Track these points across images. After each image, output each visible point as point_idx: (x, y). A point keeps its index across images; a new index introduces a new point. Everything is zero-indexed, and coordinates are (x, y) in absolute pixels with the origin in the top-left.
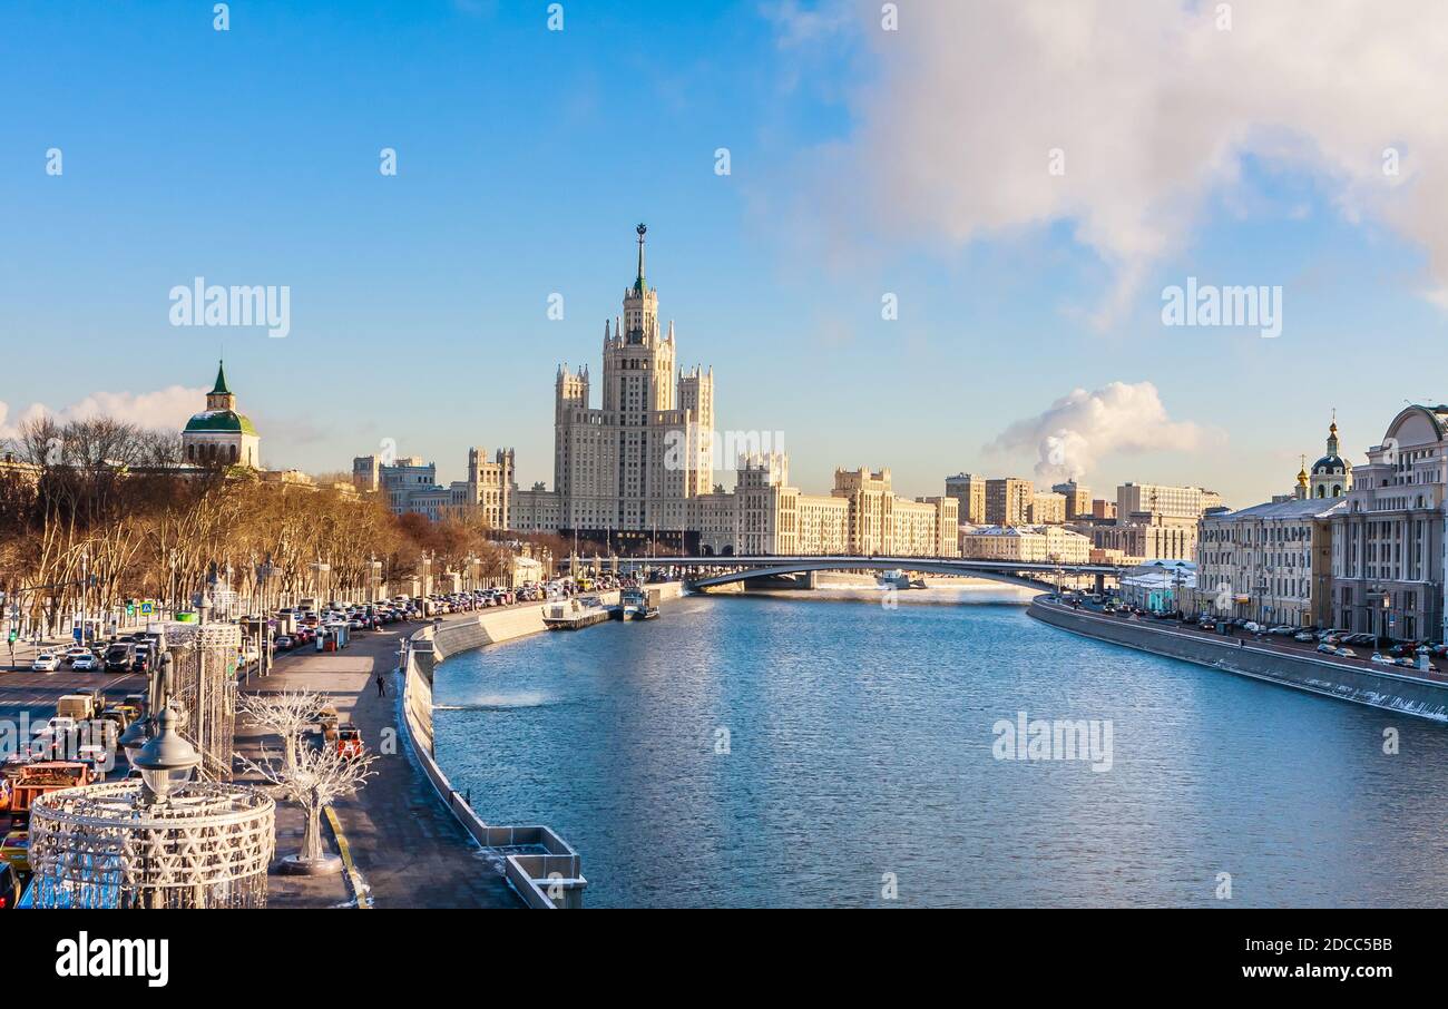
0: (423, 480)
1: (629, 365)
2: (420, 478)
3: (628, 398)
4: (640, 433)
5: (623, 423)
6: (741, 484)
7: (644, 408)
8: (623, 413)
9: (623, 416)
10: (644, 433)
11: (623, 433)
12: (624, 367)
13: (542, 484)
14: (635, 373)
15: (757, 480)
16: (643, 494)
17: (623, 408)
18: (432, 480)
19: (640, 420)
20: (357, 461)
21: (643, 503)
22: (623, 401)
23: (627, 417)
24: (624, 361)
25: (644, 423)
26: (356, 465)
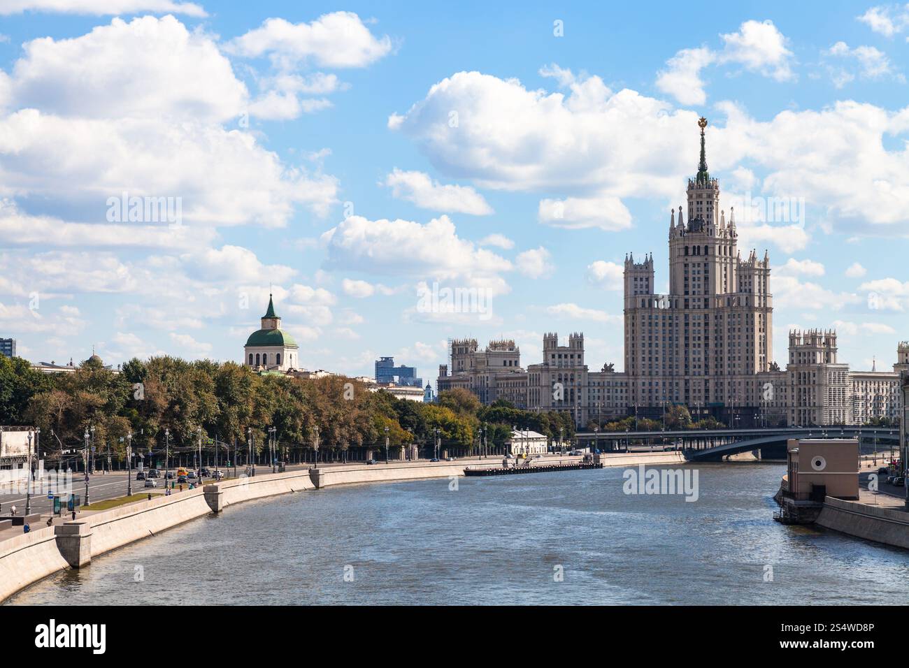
0: (508, 364)
1: (691, 252)
2: (505, 362)
3: (691, 282)
4: (702, 316)
5: (687, 306)
6: (792, 362)
7: (706, 292)
8: (686, 297)
9: (686, 300)
10: (706, 317)
11: (686, 317)
12: (687, 253)
13: (611, 365)
14: (697, 259)
15: (806, 358)
16: (706, 373)
17: (687, 293)
18: (516, 363)
19: (702, 304)
20: (455, 346)
21: (707, 381)
22: (686, 286)
23: (691, 301)
24: (686, 249)
25: (706, 306)
26: (454, 350)
